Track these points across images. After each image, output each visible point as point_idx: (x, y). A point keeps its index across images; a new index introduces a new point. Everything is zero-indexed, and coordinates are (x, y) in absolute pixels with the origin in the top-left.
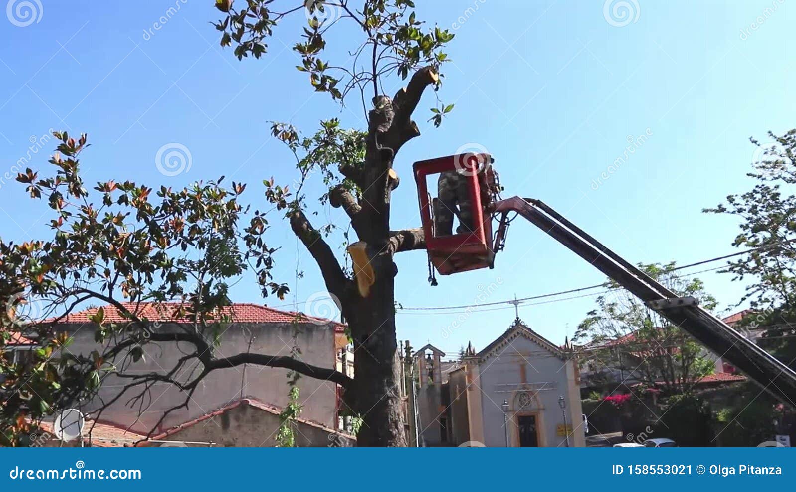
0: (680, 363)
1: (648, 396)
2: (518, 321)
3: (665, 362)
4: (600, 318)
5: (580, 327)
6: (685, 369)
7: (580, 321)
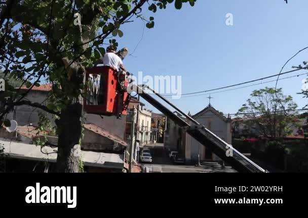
0: (279, 129)
1: (265, 140)
2: (210, 105)
3: (272, 127)
4: (247, 107)
5: (239, 110)
6: (280, 132)
7: (240, 108)
